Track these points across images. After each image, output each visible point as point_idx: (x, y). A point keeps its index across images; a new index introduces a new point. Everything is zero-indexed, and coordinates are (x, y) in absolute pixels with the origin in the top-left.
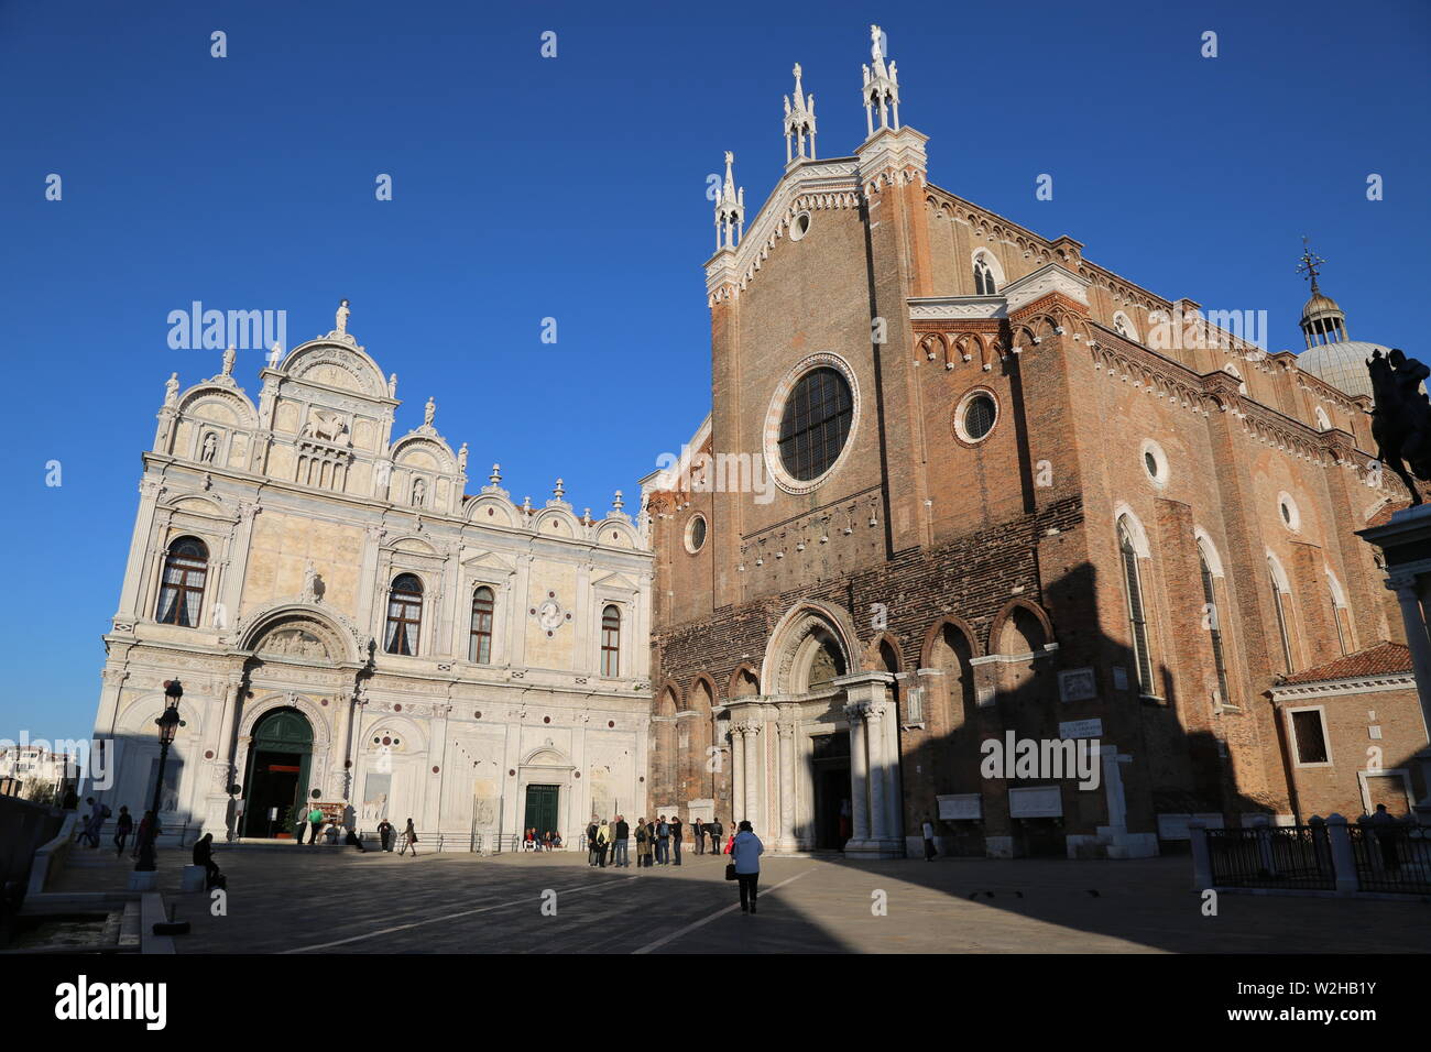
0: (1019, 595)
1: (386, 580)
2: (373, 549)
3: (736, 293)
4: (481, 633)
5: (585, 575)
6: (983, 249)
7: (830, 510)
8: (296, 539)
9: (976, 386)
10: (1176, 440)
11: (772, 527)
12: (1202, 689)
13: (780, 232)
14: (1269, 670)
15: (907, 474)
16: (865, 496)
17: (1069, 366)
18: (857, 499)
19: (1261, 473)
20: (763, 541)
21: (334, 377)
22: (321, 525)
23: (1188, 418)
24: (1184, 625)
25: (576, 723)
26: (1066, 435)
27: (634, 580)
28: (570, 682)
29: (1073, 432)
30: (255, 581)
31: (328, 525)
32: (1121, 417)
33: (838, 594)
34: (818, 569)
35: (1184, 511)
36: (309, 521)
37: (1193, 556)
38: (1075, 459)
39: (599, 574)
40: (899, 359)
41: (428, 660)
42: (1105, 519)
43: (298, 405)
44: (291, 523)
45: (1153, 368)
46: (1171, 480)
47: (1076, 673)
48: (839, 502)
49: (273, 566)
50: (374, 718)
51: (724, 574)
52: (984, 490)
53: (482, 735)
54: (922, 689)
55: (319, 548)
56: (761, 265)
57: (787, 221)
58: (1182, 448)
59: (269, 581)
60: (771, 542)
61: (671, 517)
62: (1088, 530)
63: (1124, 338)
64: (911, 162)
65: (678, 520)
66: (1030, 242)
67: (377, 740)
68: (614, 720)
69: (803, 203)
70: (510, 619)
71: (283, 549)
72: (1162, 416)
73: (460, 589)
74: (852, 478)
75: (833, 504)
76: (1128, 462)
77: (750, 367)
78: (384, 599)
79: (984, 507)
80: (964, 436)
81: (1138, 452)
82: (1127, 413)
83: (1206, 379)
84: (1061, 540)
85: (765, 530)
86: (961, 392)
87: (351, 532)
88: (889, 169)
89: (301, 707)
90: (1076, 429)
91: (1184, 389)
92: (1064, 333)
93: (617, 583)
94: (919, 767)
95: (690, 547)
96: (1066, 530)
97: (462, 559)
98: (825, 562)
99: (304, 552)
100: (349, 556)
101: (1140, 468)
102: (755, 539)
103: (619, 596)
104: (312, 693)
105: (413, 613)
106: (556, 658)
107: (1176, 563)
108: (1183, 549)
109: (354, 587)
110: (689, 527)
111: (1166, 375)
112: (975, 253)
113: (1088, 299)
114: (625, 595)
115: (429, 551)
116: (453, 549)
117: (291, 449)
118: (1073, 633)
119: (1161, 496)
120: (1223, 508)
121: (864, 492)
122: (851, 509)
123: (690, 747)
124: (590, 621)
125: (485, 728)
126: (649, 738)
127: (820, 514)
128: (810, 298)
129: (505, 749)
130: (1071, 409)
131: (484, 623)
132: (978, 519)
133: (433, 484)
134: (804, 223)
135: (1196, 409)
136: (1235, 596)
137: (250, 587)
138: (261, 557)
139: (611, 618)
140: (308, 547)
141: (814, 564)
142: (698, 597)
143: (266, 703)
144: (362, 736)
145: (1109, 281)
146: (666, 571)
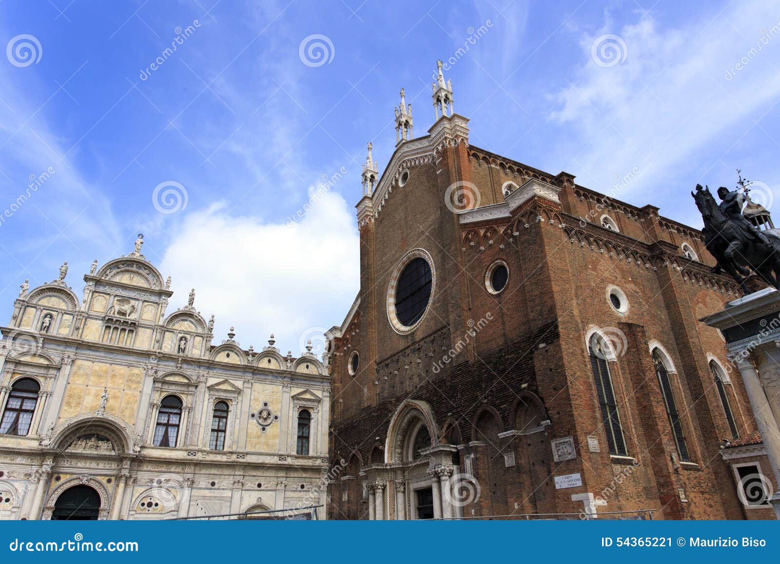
0: (525, 388)
1: (158, 398)
2: (150, 380)
3: (373, 221)
4: (219, 431)
5: (287, 392)
6: (510, 182)
7: (422, 343)
8: (100, 376)
9: (496, 260)
10: (633, 285)
11: (392, 356)
12: (662, 451)
13: (394, 183)
14: (717, 438)
15: (460, 317)
16: (439, 332)
17: (546, 240)
18: (436, 335)
19: (701, 305)
20: (387, 365)
21: (131, 279)
22: (116, 367)
23: (641, 271)
24: (645, 407)
25: (279, 487)
26: (546, 283)
27: (319, 394)
28: (275, 460)
29: (550, 281)
30: (69, 404)
31: (121, 367)
32: (590, 271)
33: (428, 395)
34: (416, 379)
35: (638, 329)
36: (108, 365)
37: (648, 359)
38: (552, 297)
39: (296, 391)
40: (453, 248)
41: (181, 450)
42: (577, 335)
43: (107, 297)
44: (97, 366)
45: (613, 241)
46: (631, 310)
47: (562, 441)
48: (426, 337)
49: (82, 394)
50: (142, 489)
51: (366, 387)
52: (503, 323)
53: (215, 497)
54: (472, 456)
55: (115, 382)
56: (385, 203)
57: (397, 176)
58: (638, 290)
59: (79, 404)
60: (391, 365)
61: (342, 354)
62: (563, 343)
63: (609, 232)
64: (459, 133)
65: (345, 356)
66: (541, 177)
67: (143, 504)
68: (305, 484)
69: (405, 165)
70: (238, 421)
71: (90, 383)
72: (622, 271)
73: (206, 403)
74: (432, 322)
75: (423, 339)
76: (596, 300)
77: (380, 262)
78: (155, 412)
79: (504, 334)
80: (491, 290)
81: (604, 293)
82: (594, 269)
83: (651, 248)
84: (547, 351)
85: (388, 358)
86: (487, 264)
87: (136, 371)
88: (446, 138)
89: (93, 485)
90: (552, 279)
91: (637, 254)
92: (543, 220)
93: (308, 396)
94: (473, 511)
95: (351, 372)
96: (550, 343)
97: (208, 384)
98: (419, 375)
99: (103, 385)
100: (134, 386)
101: (606, 303)
102: (383, 364)
103: (308, 404)
104: (101, 475)
105: (174, 419)
106: (267, 445)
107: (636, 364)
108: (639, 354)
109: (136, 405)
110: (350, 360)
111: (623, 245)
112: (505, 184)
113: (559, 199)
114: (313, 404)
115: (186, 381)
116: (202, 379)
117: (100, 322)
118: (558, 413)
119: (623, 321)
120: (673, 328)
121: (439, 330)
122: (433, 341)
123: (348, 500)
124: (290, 420)
125: (217, 493)
126: (327, 495)
127: (417, 346)
128: (409, 219)
129: (230, 506)
130: (548, 267)
131: (221, 424)
132: (501, 342)
133: (192, 340)
134: (405, 177)
135: (648, 265)
136: (687, 387)
137: (66, 408)
138: (74, 389)
139: (304, 417)
140: (107, 381)
141: (414, 377)
142: (355, 402)
143: (68, 484)
144: (133, 501)
145: (596, 197)
146: (338, 388)
